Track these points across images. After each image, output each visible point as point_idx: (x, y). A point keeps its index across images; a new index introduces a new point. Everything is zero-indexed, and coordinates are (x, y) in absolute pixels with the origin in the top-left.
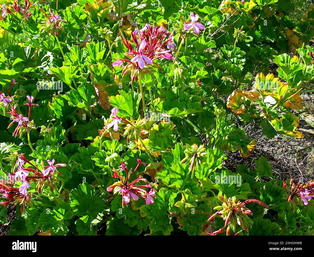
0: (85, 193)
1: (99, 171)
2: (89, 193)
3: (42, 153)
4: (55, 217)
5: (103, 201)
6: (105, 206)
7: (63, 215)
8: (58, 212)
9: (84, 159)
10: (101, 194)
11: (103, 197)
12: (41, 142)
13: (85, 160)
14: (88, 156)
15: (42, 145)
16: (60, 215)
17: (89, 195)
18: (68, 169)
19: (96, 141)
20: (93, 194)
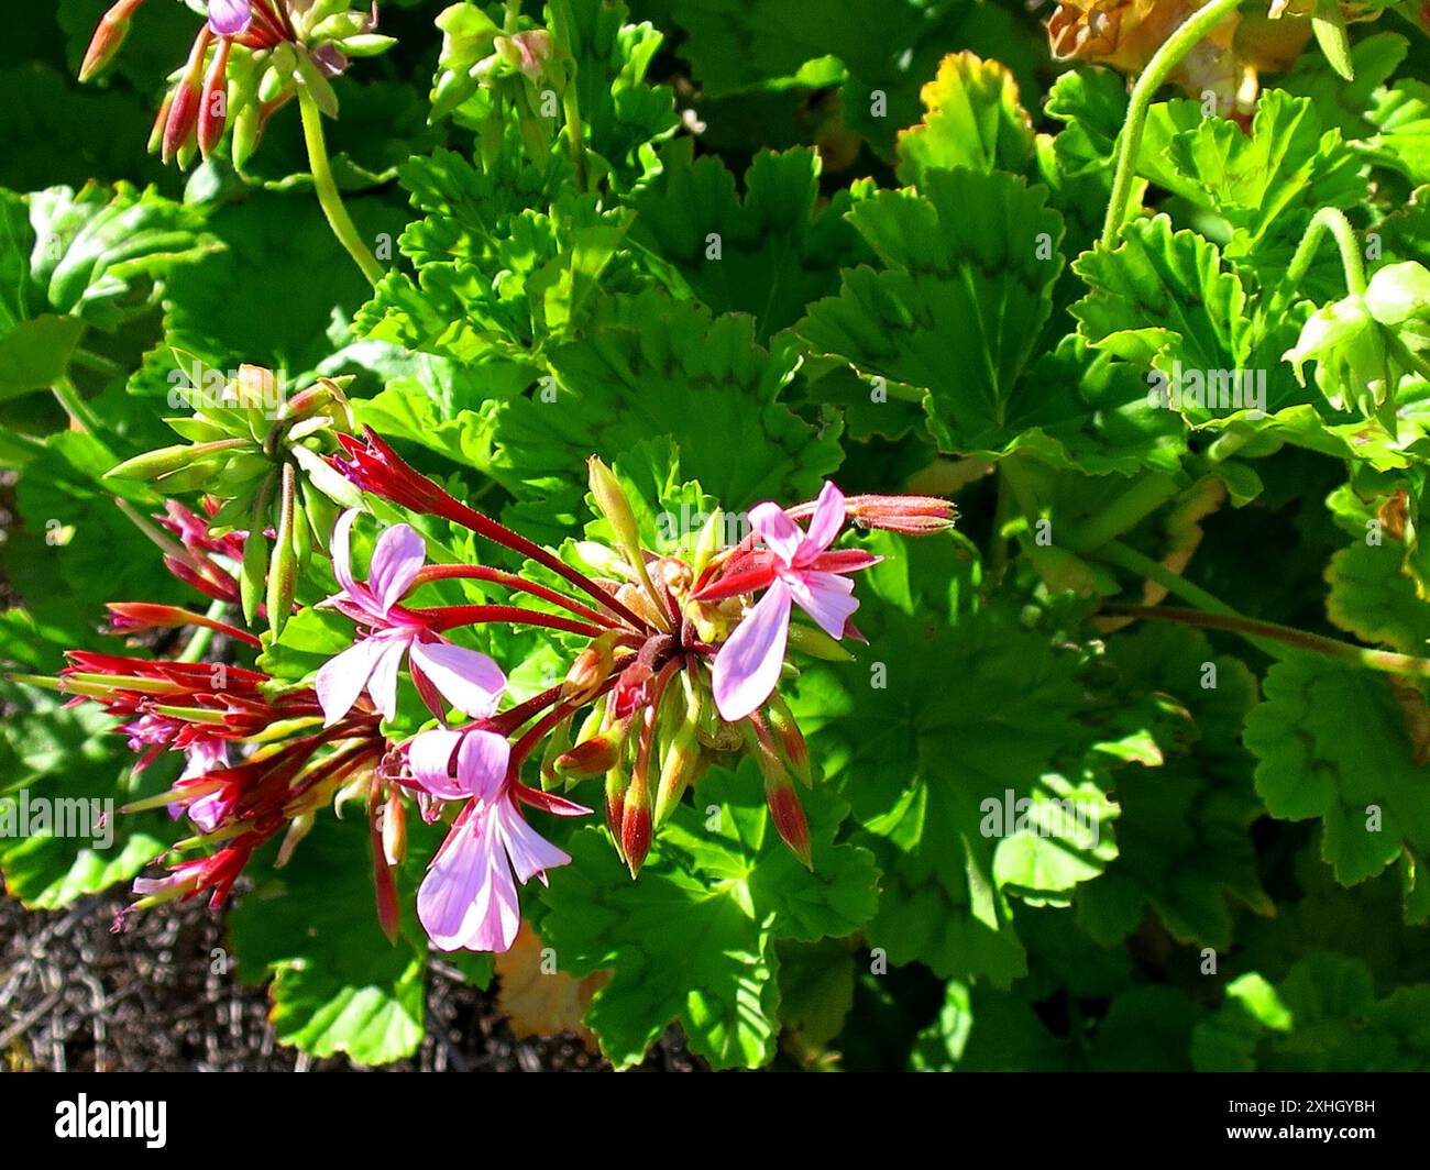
0: (899, 609)
1: (1090, 431)
2: (931, 601)
3: (475, 288)
4: (679, 877)
5: (1058, 652)
6: (1088, 696)
7: (750, 854)
8: (708, 836)
9: (917, 319)
10: (1028, 597)
11: (1052, 619)
12: (442, 173)
13: (930, 324)
14: (942, 276)
15: (450, 200)
16: (727, 854)
17: (930, 616)
18: (780, 441)
19: (946, 107)
20: (964, 605)
